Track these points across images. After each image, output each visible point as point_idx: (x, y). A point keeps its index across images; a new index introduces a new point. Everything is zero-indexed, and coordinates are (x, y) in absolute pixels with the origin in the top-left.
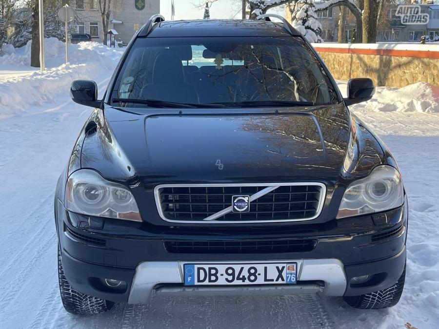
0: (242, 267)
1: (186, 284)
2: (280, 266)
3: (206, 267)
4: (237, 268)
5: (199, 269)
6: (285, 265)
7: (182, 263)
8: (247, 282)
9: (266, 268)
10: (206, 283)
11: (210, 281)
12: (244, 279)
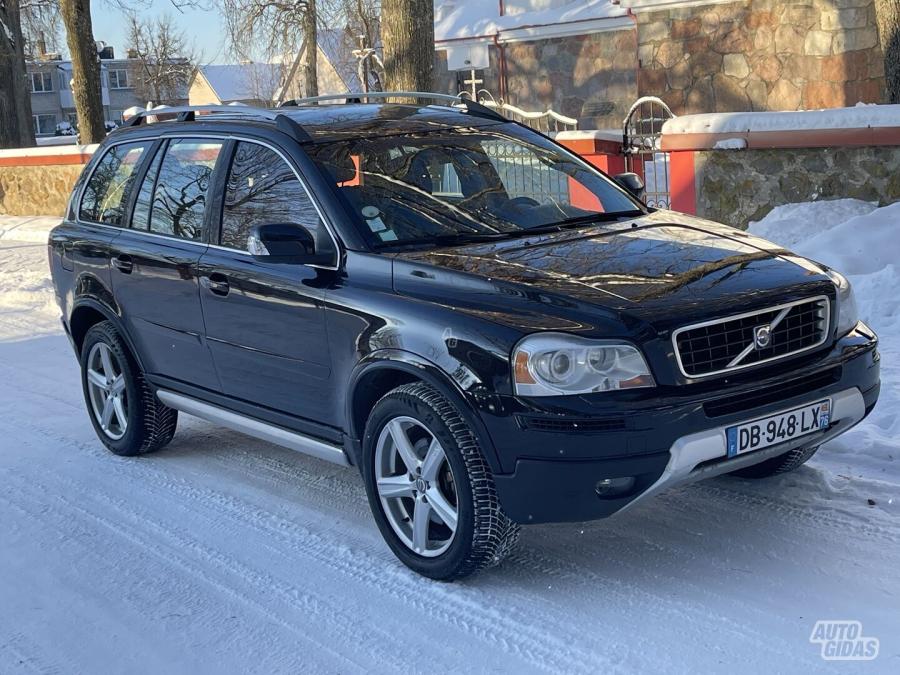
0: (781, 418)
1: (730, 456)
2: (815, 407)
3: (748, 427)
4: (777, 420)
5: (742, 431)
6: (818, 405)
7: (722, 430)
8: (787, 437)
9: (803, 413)
10: (749, 449)
11: (753, 445)
12: (783, 435)
